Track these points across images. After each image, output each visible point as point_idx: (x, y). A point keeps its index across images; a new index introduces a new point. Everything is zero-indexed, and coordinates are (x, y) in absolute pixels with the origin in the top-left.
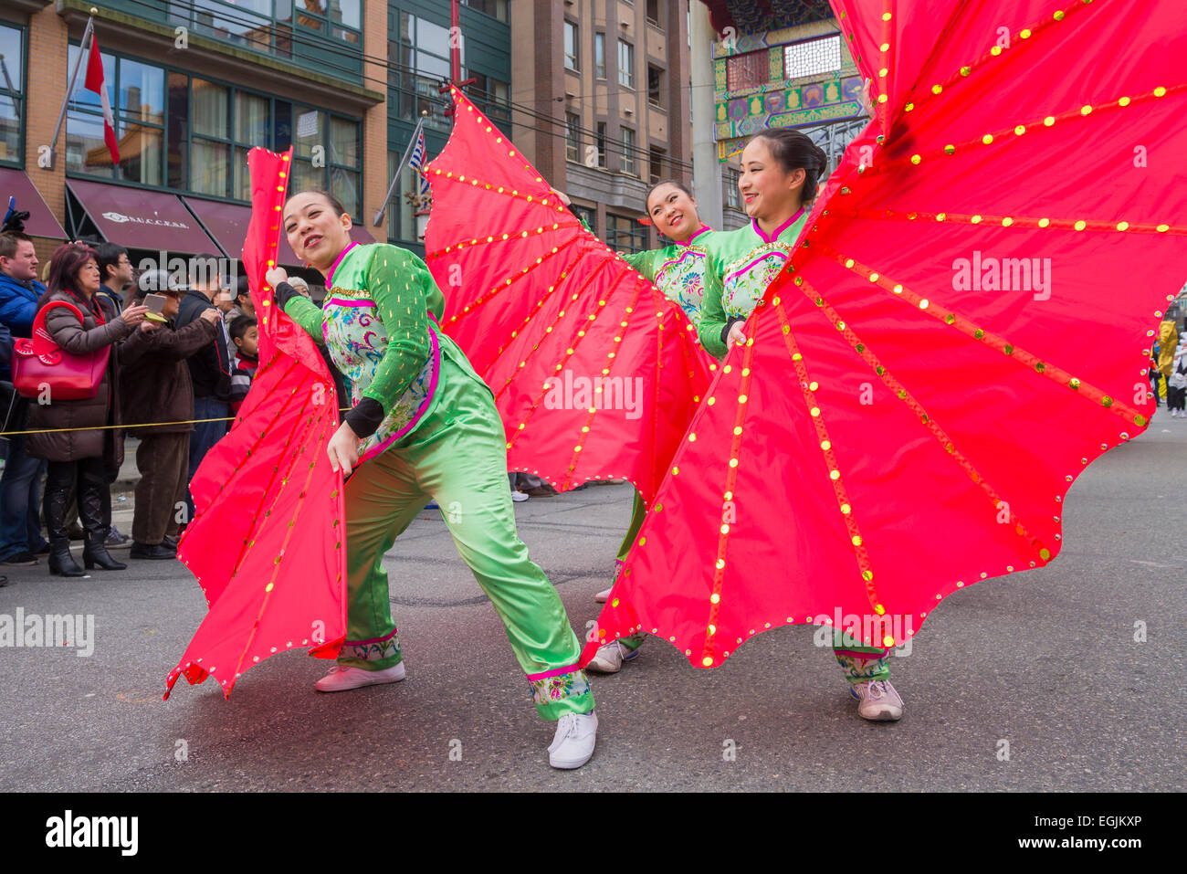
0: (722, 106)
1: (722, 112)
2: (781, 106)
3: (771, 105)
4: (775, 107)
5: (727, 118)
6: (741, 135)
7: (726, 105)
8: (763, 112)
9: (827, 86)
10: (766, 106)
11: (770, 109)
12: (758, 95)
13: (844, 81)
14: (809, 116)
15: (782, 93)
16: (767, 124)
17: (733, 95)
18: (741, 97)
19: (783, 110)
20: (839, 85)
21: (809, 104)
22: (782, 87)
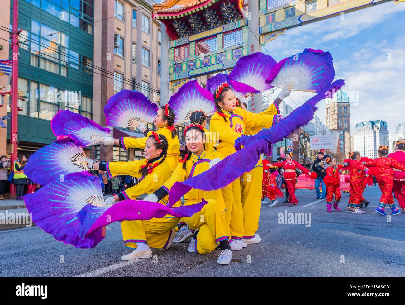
0: (172, 67)
1: (172, 69)
2: (194, 66)
3: (190, 66)
4: (191, 67)
5: (174, 73)
6: (178, 79)
7: (173, 67)
8: (187, 69)
9: (211, 57)
10: (189, 67)
11: (189, 68)
12: (185, 62)
13: (218, 55)
14: (204, 70)
15: (194, 61)
16: (188, 74)
17: (176, 63)
18: (179, 63)
19: (195, 68)
20: (216, 57)
21: (204, 65)
22: (194, 59)
